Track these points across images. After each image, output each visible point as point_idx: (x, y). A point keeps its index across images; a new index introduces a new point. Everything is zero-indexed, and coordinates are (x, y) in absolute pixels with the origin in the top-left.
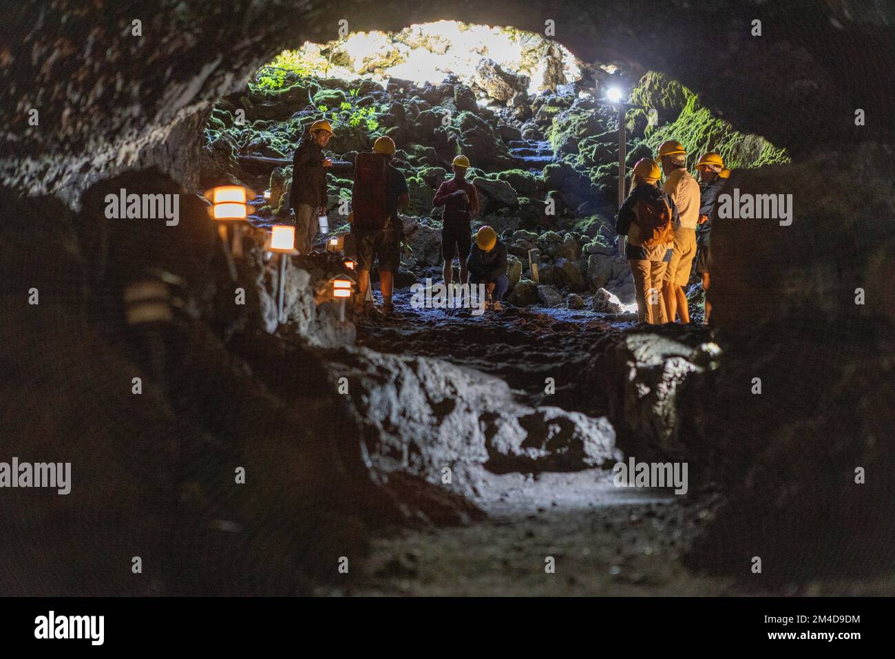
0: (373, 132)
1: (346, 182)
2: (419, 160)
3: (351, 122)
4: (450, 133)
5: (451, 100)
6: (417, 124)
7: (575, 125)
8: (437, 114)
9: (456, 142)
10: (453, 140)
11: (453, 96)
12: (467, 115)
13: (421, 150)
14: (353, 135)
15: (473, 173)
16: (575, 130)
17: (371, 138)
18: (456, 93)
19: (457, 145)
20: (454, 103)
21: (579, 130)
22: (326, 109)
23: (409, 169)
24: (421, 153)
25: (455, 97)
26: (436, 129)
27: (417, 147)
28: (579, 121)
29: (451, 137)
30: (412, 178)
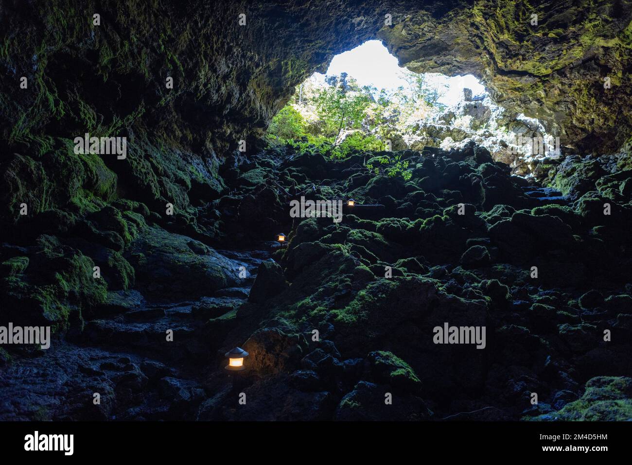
0: (408, 181)
1: (367, 222)
2: (447, 202)
3: (389, 174)
4: (474, 178)
5: (472, 158)
6: (444, 174)
7: (581, 170)
8: (461, 166)
9: (480, 185)
10: (477, 184)
11: (473, 155)
12: (487, 165)
13: (449, 194)
14: (390, 184)
15: (503, 209)
16: (582, 174)
17: (406, 186)
18: (475, 152)
19: (481, 187)
20: (474, 159)
21: (587, 174)
22: (372, 167)
23: (438, 209)
24: (448, 196)
25: (475, 155)
26: (461, 177)
27: (445, 191)
28: (585, 166)
29: (475, 181)
30: (436, 216)
